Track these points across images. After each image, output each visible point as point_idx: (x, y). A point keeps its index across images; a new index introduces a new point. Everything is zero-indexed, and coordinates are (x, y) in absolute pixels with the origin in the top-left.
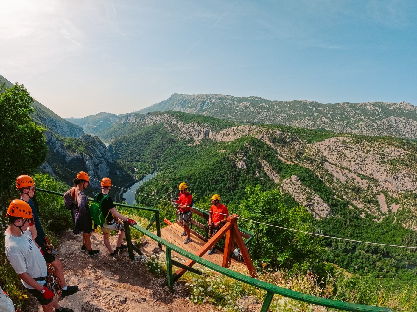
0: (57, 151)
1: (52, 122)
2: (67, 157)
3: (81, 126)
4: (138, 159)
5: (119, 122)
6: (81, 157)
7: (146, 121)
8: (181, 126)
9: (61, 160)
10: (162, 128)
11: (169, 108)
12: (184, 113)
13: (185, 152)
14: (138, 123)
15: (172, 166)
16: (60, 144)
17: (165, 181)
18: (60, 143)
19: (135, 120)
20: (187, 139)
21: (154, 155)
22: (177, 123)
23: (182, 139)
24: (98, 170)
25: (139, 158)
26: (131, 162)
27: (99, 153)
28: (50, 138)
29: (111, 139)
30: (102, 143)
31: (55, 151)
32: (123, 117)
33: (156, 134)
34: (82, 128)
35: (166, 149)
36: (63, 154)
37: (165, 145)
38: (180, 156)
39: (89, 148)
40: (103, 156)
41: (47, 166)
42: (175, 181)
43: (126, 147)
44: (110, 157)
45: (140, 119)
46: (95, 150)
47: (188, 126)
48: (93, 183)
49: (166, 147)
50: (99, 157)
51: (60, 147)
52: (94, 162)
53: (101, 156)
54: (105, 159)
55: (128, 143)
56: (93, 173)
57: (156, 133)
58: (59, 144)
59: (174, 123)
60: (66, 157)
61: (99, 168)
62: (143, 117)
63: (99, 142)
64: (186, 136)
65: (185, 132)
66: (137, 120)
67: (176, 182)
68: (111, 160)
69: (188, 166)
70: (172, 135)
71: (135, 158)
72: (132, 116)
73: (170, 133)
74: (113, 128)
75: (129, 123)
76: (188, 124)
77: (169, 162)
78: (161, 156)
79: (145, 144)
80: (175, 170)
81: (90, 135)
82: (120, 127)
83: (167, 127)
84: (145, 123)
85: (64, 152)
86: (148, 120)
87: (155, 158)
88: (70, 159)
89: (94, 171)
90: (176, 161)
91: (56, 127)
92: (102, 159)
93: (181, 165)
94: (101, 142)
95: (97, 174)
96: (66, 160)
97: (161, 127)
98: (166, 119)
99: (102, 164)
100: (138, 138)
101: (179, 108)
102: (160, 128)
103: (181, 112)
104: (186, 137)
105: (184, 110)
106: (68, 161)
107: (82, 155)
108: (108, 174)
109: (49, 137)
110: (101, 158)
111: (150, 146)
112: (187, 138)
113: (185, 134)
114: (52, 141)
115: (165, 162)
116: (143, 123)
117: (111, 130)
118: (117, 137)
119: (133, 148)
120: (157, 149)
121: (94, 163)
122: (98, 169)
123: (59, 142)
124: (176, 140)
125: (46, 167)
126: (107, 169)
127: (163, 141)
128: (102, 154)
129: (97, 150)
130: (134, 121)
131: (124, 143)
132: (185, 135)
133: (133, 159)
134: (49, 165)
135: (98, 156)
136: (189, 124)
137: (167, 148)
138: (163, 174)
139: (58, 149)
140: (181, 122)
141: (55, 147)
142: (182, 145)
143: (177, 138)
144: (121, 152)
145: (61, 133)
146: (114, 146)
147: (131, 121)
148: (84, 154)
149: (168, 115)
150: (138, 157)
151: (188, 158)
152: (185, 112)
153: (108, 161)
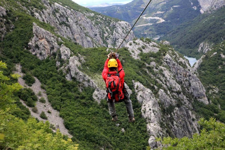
1: (58, 15)
2: (96, 92)
9: (83, 98)
18: (80, 61)
24: (172, 123)
27: (172, 82)
28: (55, 49)
29: (202, 48)
31: (68, 78)
36: (86, 84)
40: (182, 87)
41: (49, 112)
44: (201, 91)
46: (163, 75)
50: (173, 92)
51: (79, 68)
53: (178, 87)
54: (190, 96)
56: (160, 128)
58: (77, 62)
60: (94, 91)
61: (175, 117)
63: (171, 55)
68: (206, 98)
85: (89, 81)
89: (162, 125)
91: (67, 25)
92: (181, 96)
95: (168, 132)
96: (95, 98)
106: (99, 102)
109: (52, 48)
110: (178, 93)
114: (60, 56)
117: (200, 25)
121: (161, 104)
122: (171, 120)
125: (48, 115)
126: (193, 120)
128: (180, 83)
129: (167, 73)
134: (56, 109)
135: (171, 89)
139: (76, 74)
141: (69, 70)
145: (82, 38)
148: (136, 83)
153: (196, 100)
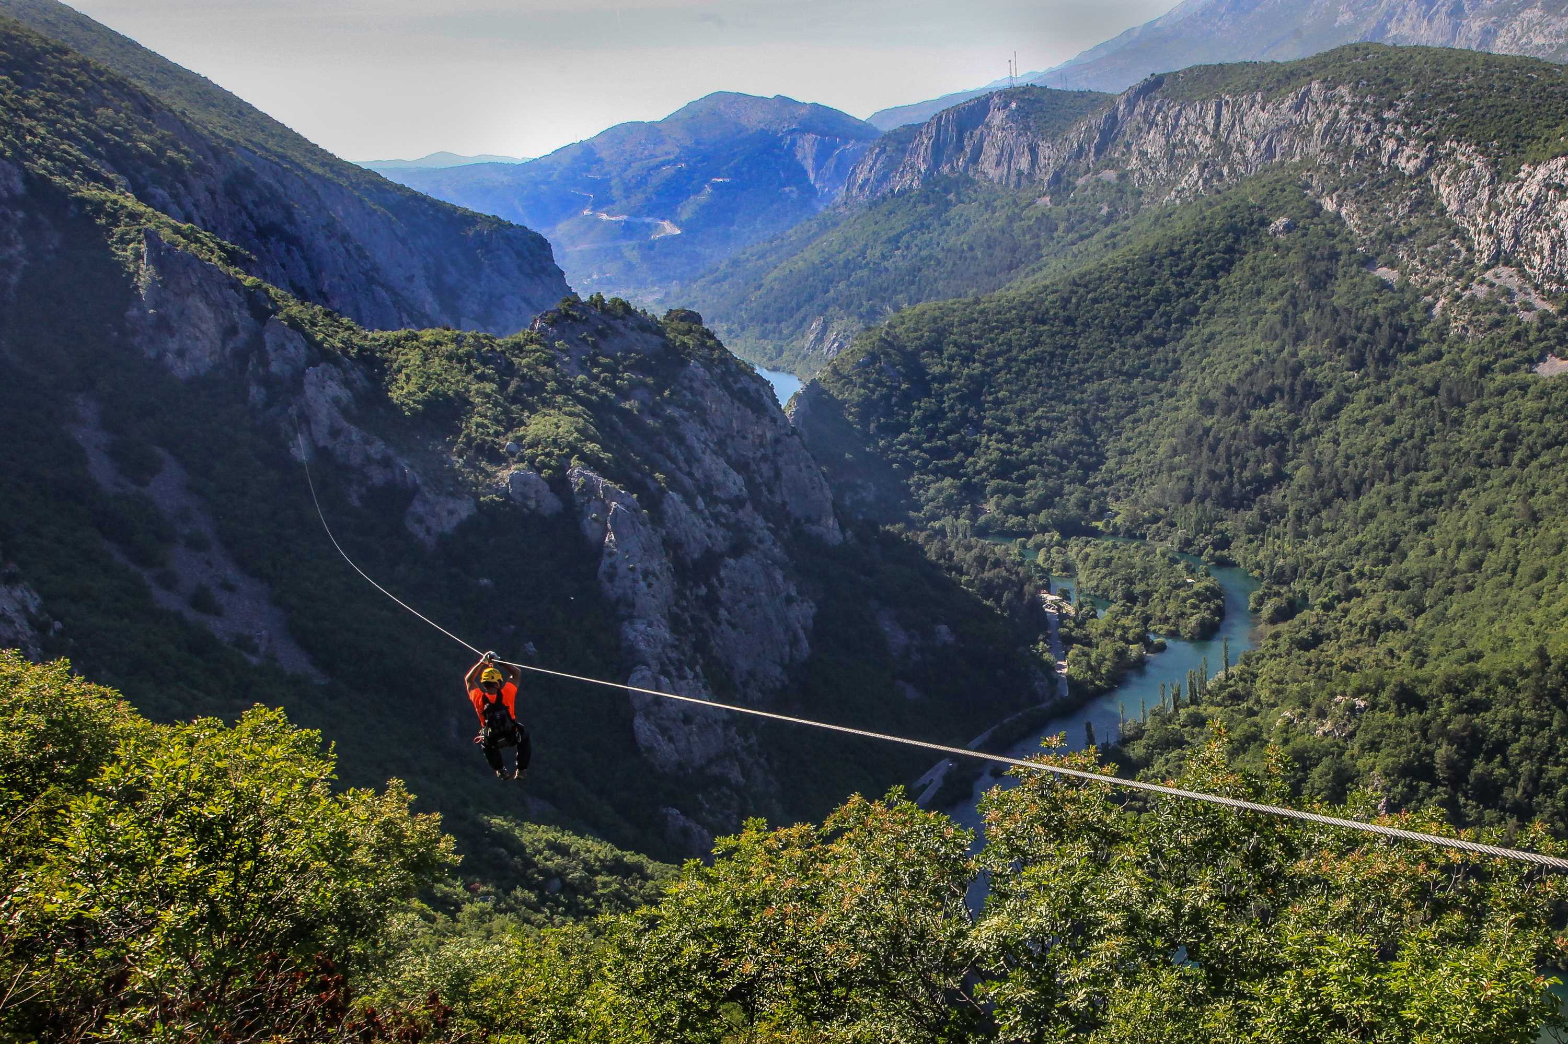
0: (321, 453)
1: (248, 195)
2: (417, 507)
3: (531, 226)
4: (1073, 512)
5: (884, 178)
6: (551, 503)
7: (1134, 163)
8: (1467, 185)
9: (364, 528)
10: (1283, 220)
11: (1345, 18)
12: (1490, 62)
13: (1512, 439)
14: (1057, 178)
15: (1390, 572)
16: (344, 394)
17: (1322, 714)
18: (347, 383)
19: (1033, 151)
20: (1526, 317)
21: (1214, 476)
22: (1429, 163)
23: (1486, 319)
24: (714, 615)
25: (1084, 505)
26: (1008, 535)
27: (714, 465)
28: (243, 335)
29: (820, 340)
30: (746, 371)
31: (301, 450)
32: (909, 134)
33: (1236, 274)
34: (544, 245)
35: (1331, 413)
36: (378, 476)
37: (1322, 374)
38: (1467, 482)
39: (626, 414)
40: (749, 482)
41: (229, 587)
42: (1414, 717)
43: (962, 399)
44: (817, 497)
45: (1075, 135)
46: (680, 440)
47: (1532, 188)
48: (664, 731)
49: (1330, 397)
50: (715, 500)
51: (345, 412)
52: (679, 545)
53: (735, 483)
54: (777, 515)
55: (976, 368)
56: (669, 635)
57: (1226, 269)
58: (335, 389)
59: (1401, 162)
61: (724, 594)
62: (1098, 119)
63: (708, 364)
64: (1514, 282)
65: (1507, 245)
66: (1045, 150)
67: (1424, 728)
68: (833, 522)
69: (1540, 575)
70: (1384, 285)
71: (1045, 502)
72: (997, 118)
73: (1368, 262)
74: (834, 237)
75: (970, 182)
76: (1535, 164)
77: (1367, 534)
78: (1280, 477)
79: (1130, 376)
80: (1420, 610)
81: (626, 306)
82: (899, 224)
83: (1329, 205)
84: (1123, 177)
86: (1153, 144)
87: (1229, 501)
88: (448, 525)
89: (675, 623)
90: (1422, 527)
91: (288, 239)
92: (747, 514)
93: (1476, 565)
94: (727, 360)
95: (700, 647)
96: (413, 527)
97: (1279, 210)
98: (1319, 127)
99: (748, 561)
100: (1069, 321)
101: (1442, 20)
102: (1264, 223)
103: (1465, 57)
104: (1519, 298)
105: (1489, 34)
106: (430, 541)
107: (560, 483)
108: (805, 644)
109: (231, 331)
110: (736, 503)
111: (1183, 388)
112: (1528, 307)
113: (1504, 271)
114: (264, 362)
115: (1318, 531)
116: (1110, 175)
117: (812, 255)
118: (873, 313)
119: (1021, 413)
120: (1245, 418)
121: (672, 545)
122: (711, 603)
123: (335, 371)
124: (1425, 334)
125: (222, 598)
126: (789, 600)
127: (1299, 338)
128: (741, 466)
129: (692, 431)
130: (1024, 163)
131: (937, 370)
132: (1506, 276)
133: (1024, 513)
135: (707, 489)
136: (1541, 173)
137: (1342, 401)
138: (1305, 645)
139: (335, 433)
140: (1465, 152)
141: (303, 421)
142: (1484, 370)
143: (1437, 310)
144: (916, 445)
145: (352, 288)
146: (853, 395)
147: (989, 167)
148: (576, 470)
149: (1343, 90)
150: (1074, 494)
151: (1539, 502)
152: (1501, 46)
153: (797, 529)
